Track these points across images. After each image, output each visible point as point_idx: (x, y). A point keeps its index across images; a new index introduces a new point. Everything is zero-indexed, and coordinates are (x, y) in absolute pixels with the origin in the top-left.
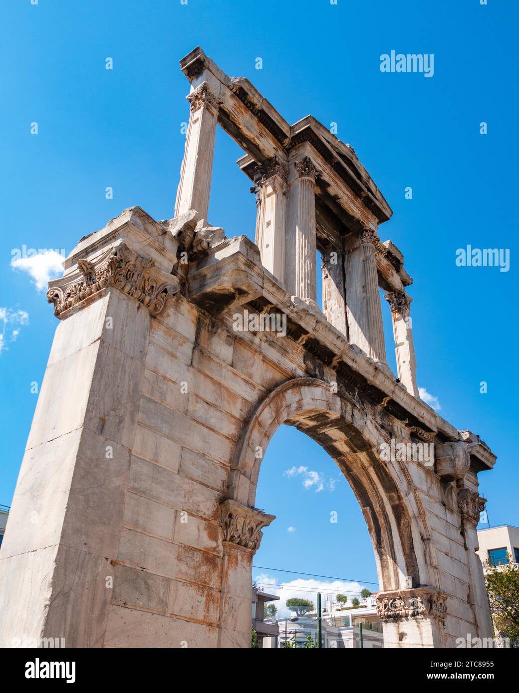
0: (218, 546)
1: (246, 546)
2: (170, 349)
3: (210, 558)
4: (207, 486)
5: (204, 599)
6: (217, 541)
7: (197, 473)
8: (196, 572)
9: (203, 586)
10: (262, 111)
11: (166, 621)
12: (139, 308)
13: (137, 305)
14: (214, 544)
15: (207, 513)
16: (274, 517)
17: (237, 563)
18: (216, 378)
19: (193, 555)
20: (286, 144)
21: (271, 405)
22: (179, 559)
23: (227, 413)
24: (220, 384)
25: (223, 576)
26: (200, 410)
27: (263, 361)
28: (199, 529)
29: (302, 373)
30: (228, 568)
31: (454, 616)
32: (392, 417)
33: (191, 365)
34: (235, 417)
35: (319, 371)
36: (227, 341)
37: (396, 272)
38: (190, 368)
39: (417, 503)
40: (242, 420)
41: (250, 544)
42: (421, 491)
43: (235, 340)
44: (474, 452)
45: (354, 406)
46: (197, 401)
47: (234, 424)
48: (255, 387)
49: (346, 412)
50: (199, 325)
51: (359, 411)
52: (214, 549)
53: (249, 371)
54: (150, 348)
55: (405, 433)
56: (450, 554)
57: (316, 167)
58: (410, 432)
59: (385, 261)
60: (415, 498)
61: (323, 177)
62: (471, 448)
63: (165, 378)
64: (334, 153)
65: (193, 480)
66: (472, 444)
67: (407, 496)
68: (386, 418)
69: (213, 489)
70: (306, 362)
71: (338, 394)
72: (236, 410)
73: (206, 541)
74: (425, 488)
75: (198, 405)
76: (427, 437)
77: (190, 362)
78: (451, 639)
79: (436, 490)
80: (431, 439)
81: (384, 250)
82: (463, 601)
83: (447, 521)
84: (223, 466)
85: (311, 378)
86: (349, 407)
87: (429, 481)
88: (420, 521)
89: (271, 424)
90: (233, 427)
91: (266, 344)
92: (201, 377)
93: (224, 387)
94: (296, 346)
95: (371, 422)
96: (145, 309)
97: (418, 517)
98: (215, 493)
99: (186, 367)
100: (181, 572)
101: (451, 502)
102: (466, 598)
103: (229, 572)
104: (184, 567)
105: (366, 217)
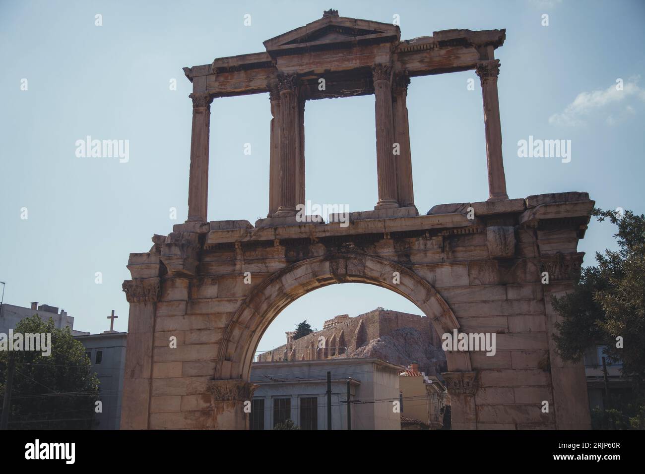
0: (211, 405)
1: (228, 400)
2: (170, 313)
3: (206, 412)
4: (202, 376)
6: (210, 402)
7: (193, 372)
12: (145, 305)
13: (144, 304)
14: (208, 404)
15: (202, 390)
17: (223, 410)
18: (204, 311)
19: (195, 414)
20: (275, 65)
22: (186, 418)
23: (215, 328)
24: (208, 314)
28: (197, 401)
29: (283, 265)
30: (217, 414)
31: (503, 387)
32: (407, 240)
33: (186, 314)
34: (221, 328)
35: (303, 254)
36: (213, 284)
37: (466, 48)
38: (185, 316)
39: (441, 305)
40: (226, 327)
41: (230, 398)
42: (455, 288)
43: (218, 279)
44: (538, 216)
45: (348, 258)
46: (192, 333)
47: (220, 332)
48: (237, 300)
49: (337, 269)
50: (190, 288)
51: (355, 258)
52: (209, 407)
53: (232, 292)
54: (158, 320)
55: (432, 244)
56: (506, 331)
57: (291, 72)
58: (440, 238)
59: (443, 52)
60: (437, 300)
61: (302, 72)
62: (534, 214)
63: (168, 331)
64: (302, 45)
65: (192, 376)
66: (534, 210)
67: (424, 302)
68: (398, 245)
69: (206, 376)
70: (288, 254)
71: (325, 259)
72: (222, 323)
73: (203, 405)
74: (465, 281)
75: (193, 334)
76: (467, 232)
77: (184, 313)
78: (490, 408)
79: (489, 276)
80: (475, 231)
81: (432, 46)
82: (526, 369)
83: (507, 300)
84: (213, 360)
85: (291, 265)
86: (342, 262)
87: (474, 272)
88: (446, 318)
89: (250, 318)
90: (220, 334)
91: (247, 265)
92: (193, 317)
93: (211, 314)
94: (275, 249)
95: (372, 260)
96: (149, 303)
97: (442, 316)
98: (208, 378)
99: (182, 317)
100: (187, 424)
101: (522, 276)
102: (534, 364)
103: (218, 416)
104: (189, 421)
105: (368, 57)
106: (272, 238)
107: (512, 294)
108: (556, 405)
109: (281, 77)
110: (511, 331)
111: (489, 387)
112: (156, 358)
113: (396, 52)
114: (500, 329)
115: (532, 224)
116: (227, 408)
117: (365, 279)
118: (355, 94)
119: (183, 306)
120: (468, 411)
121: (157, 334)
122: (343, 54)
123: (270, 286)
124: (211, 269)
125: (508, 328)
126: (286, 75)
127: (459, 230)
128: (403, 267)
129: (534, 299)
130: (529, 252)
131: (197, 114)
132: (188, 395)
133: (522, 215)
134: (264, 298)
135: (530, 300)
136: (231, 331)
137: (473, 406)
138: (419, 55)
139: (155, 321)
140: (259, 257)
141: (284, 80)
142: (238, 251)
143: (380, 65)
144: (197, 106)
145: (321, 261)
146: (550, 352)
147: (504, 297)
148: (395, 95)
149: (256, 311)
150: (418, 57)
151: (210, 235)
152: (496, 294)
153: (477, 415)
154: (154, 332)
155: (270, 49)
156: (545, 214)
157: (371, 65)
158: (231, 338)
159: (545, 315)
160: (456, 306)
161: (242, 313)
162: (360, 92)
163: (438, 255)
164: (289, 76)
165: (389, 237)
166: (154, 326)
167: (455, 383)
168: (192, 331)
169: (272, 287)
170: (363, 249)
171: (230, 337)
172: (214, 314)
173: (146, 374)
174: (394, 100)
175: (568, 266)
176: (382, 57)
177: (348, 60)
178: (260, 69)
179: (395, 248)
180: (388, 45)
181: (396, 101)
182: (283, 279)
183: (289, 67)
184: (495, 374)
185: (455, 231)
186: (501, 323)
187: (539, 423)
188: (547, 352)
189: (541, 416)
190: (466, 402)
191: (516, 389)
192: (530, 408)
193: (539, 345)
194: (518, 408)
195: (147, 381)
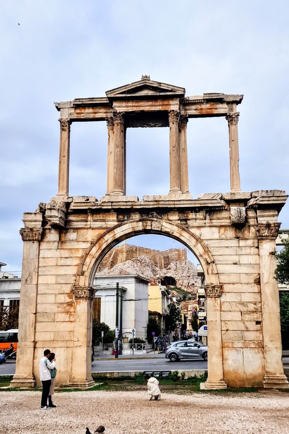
2: (48, 248)
3: (70, 304)
4: (67, 284)
5: (68, 316)
6: (72, 299)
7: (63, 282)
8: (65, 309)
9: (67, 312)
10: (90, 104)
11: (55, 323)
12: (33, 242)
14: (71, 300)
15: (68, 292)
17: (80, 303)
18: (69, 247)
19: (63, 305)
21: (96, 245)
22: (58, 307)
23: (75, 257)
24: (71, 249)
25: (75, 308)
26: (63, 262)
27: (93, 230)
28: (65, 297)
29: (116, 223)
30: (76, 305)
31: (235, 293)
33: (58, 249)
34: (78, 257)
35: (127, 217)
36: (74, 232)
37: (221, 104)
38: (57, 250)
39: (203, 248)
40: (82, 257)
42: (211, 239)
43: (77, 230)
44: (258, 202)
45: (153, 221)
48: (88, 242)
49: (146, 226)
50: (60, 234)
51: (157, 221)
53: (85, 237)
54: (41, 252)
55: (200, 215)
56: (238, 263)
57: (121, 111)
58: (204, 212)
59: (208, 106)
60: (202, 245)
61: (128, 111)
62: (256, 201)
63: (48, 258)
64: (128, 95)
65: (61, 284)
66: (257, 199)
67: (195, 247)
68: (181, 214)
69: (70, 284)
70: (119, 217)
71: (140, 220)
72: (80, 254)
74: (217, 236)
76: (219, 209)
77: (57, 248)
78: (228, 304)
79: (231, 233)
80: (224, 208)
81: (202, 101)
82: (248, 284)
83: (239, 247)
84: (74, 275)
85: (121, 223)
86: (149, 223)
87: (222, 231)
88: (206, 256)
89: (96, 252)
90: (78, 260)
91: (94, 222)
92: (62, 251)
93: (73, 249)
94: (111, 214)
95: (166, 222)
96: (35, 241)
97: (204, 254)
98: (71, 285)
99: (56, 250)
100: (59, 310)
101: (248, 234)
102: (252, 281)
103: (77, 306)
104: (60, 309)
105: (167, 105)
106: (110, 207)
107: (242, 243)
108: (263, 303)
109: (115, 113)
110: (240, 263)
111: (228, 293)
112: (40, 273)
113: (182, 103)
114: (235, 262)
115: (255, 206)
116: (82, 302)
117: (161, 233)
118: (157, 126)
119: (56, 244)
120: (216, 305)
121: (40, 260)
122: (152, 102)
124: (73, 224)
125: (239, 262)
126: (118, 112)
127: (215, 208)
128: (184, 227)
129: (253, 246)
130: (252, 222)
131: (63, 131)
132: (59, 294)
133: (249, 201)
134: (104, 241)
135: (251, 247)
136: (85, 260)
137: (219, 303)
138: (195, 106)
139: (39, 252)
140: (102, 218)
141: (117, 115)
142: (89, 215)
143: (173, 111)
144: (63, 126)
145: (137, 222)
146: (261, 275)
147: (237, 245)
148: (180, 128)
149: (99, 249)
151: (72, 204)
152: (233, 243)
153: (221, 307)
154: (39, 258)
155: (109, 96)
156: (262, 201)
157: (168, 110)
159: (259, 255)
160: (212, 249)
161: (91, 249)
162: (160, 125)
163: (202, 221)
164: (120, 113)
165: (176, 210)
166: (39, 255)
167: (210, 290)
168: (62, 259)
169: (109, 235)
170: (161, 216)
171: (84, 262)
173: (34, 282)
174: (180, 131)
175: (272, 229)
176: (174, 106)
177: (155, 106)
178: (102, 107)
179: (179, 216)
180: (178, 99)
181: (181, 132)
183: (120, 107)
184: (231, 286)
185: (213, 208)
186: (236, 259)
187: (253, 312)
188: (259, 274)
189: (255, 308)
190: (215, 300)
191: (242, 294)
192: (248, 304)
193: (256, 271)
194: (243, 304)
195: (35, 286)
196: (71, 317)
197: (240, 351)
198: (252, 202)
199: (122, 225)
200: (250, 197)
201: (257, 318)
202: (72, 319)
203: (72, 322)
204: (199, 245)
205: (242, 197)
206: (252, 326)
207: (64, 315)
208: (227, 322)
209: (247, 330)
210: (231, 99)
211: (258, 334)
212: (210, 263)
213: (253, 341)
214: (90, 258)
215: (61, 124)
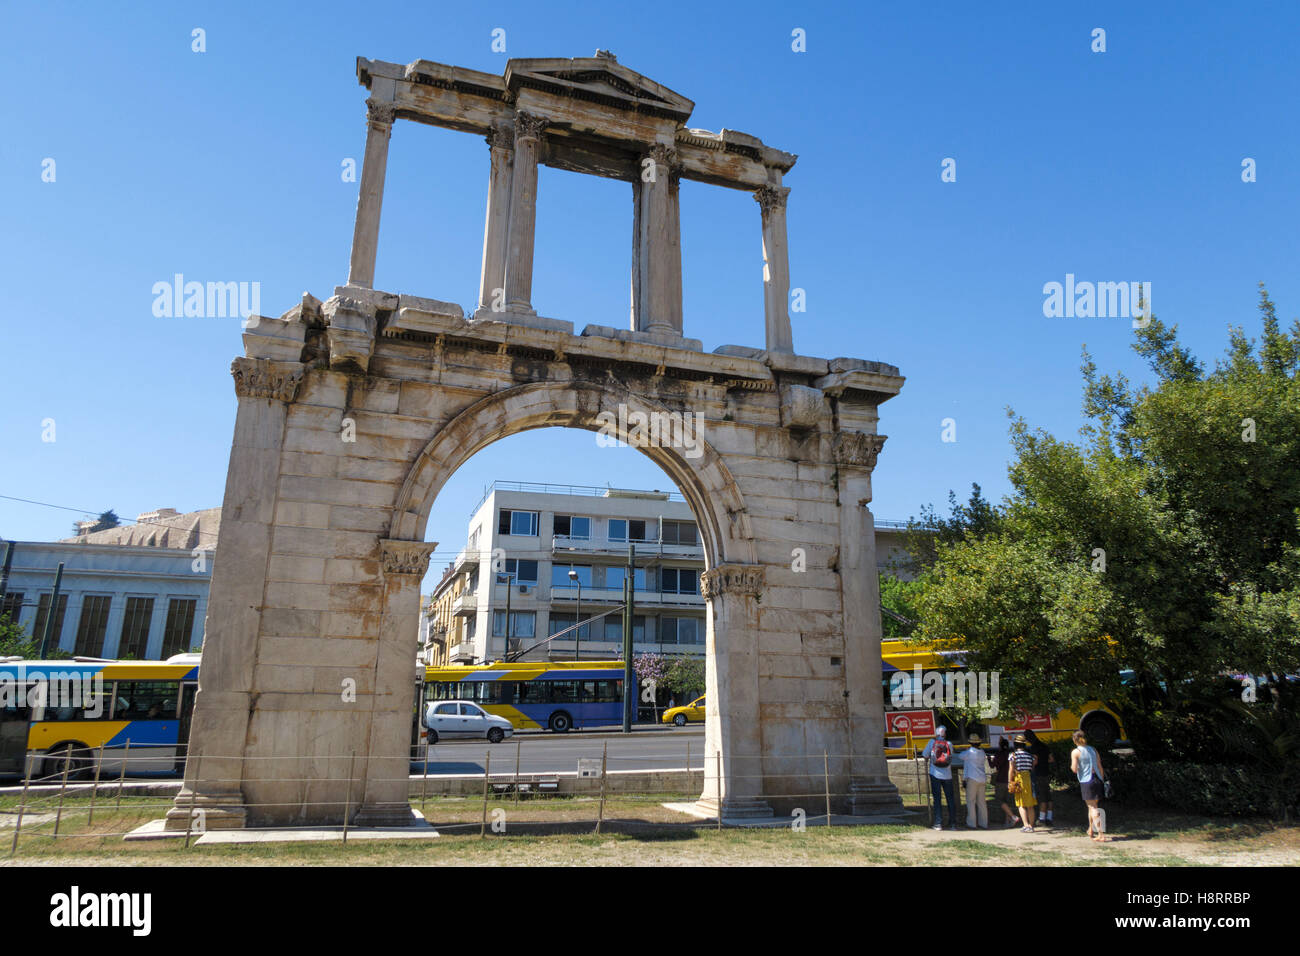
0: (378, 578)
1: (410, 572)
2: (313, 425)
3: (368, 589)
4: (364, 531)
5: (361, 621)
6: (376, 573)
7: (351, 523)
8: (351, 602)
9: (360, 611)
10: (456, 83)
11: (320, 641)
12: (270, 403)
13: (267, 402)
14: (373, 577)
15: (364, 553)
16: (436, 544)
17: (399, 588)
18: (374, 431)
19: (348, 589)
20: (507, 99)
21: (453, 434)
22: (332, 595)
23: (390, 460)
24: (380, 436)
25: (383, 600)
26: (354, 468)
27: (445, 392)
28: (354, 568)
29: (507, 384)
30: (388, 593)
31: (789, 587)
32: (683, 382)
33: (341, 430)
34: (401, 461)
35: (539, 372)
36: (391, 391)
37: (755, 162)
38: (340, 433)
39: (722, 474)
40: (411, 462)
41: (414, 570)
42: (740, 455)
43: (401, 385)
44: (849, 384)
45: (603, 392)
46: (349, 461)
47: (399, 467)
48: (431, 423)
49: (587, 403)
50: (350, 389)
51: (614, 394)
52: (373, 581)
53: (423, 409)
54: (291, 433)
55: (714, 393)
56: (795, 518)
58: (725, 389)
59: (728, 157)
60: (719, 468)
61: (555, 120)
62: (843, 380)
63: (309, 453)
64: (564, 83)
65: (346, 530)
66: (844, 375)
67: (702, 469)
68: (671, 386)
69: (371, 532)
70: (516, 370)
71: (572, 387)
72: (403, 454)
73: (363, 576)
74: (751, 450)
75: (351, 464)
76: (759, 387)
77: (338, 428)
78: (774, 612)
80: (768, 387)
81: (717, 146)
83: (797, 480)
84: (385, 509)
85: (521, 384)
86: (594, 396)
87: (762, 439)
88: (727, 493)
89: (453, 452)
90: (399, 470)
91: (449, 373)
93: (386, 437)
94: (498, 357)
95: (636, 400)
96: (277, 401)
97: (723, 489)
98: (375, 535)
99: (334, 434)
100: (334, 604)
101: (815, 453)
102: (824, 563)
103: (390, 596)
104: (337, 600)
105: (648, 130)
106: (501, 339)
107: (804, 473)
108: (845, 613)
109: (524, 118)
110: (800, 520)
111: (774, 586)
112: (282, 493)
114: (788, 516)
115: (836, 392)
116: (406, 585)
120: (749, 615)
121: (287, 455)
123: (485, 411)
124: (389, 368)
125: (798, 515)
126: (531, 116)
127: (750, 383)
129: (827, 483)
131: (376, 132)
132: (336, 558)
133: (823, 379)
134: (474, 427)
135: (822, 484)
136: (420, 469)
137: (754, 609)
138: (700, 152)
139: (285, 432)
140: (471, 365)
141: (529, 122)
142: (438, 350)
143: (663, 146)
144: (375, 119)
145: (565, 389)
146: (842, 550)
147: (794, 476)
149: (460, 445)
150: (698, 153)
151: (398, 315)
152: (786, 471)
153: (759, 620)
154: (281, 450)
155: (517, 72)
156: (856, 382)
157: (650, 143)
158: (419, 479)
159: (838, 504)
160: (741, 478)
161: (439, 443)
163: (720, 409)
164: (537, 119)
165: (663, 373)
166: (284, 441)
167: (736, 578)
168: (351, 459)
169: (489, 412)
170: (624, 384)
171: (418, 476)
172: (390, 438)
173: (264, 517)
175: (867, 449)
176: (664, 136)
177: (621, 125)
178: (482, 98)
182: (507, 402)
183: (538, 107)
184: (778, 570)
185: (745, 383)
186: (790, 507)
187: (827, 634)
188: (838, 549)
189: (829, 625)
190: (747, 602)
191: (804, 591)
192: (817, 615)
193: (830, 540)
194: (805, 614)
195: (265, 529)
196: (370, 624)
197: (799, 726)
198: (832, 381)
199: (525, 392)
200: (825, 371)
201: (834, 649)
202: (373, 631)
203: (371, 639)
204: (713, 466)
205: (810, 368)
206: (824, 668)
207: (348, 617)
208: (772, 657)
209: (814, 676)
210: (774, 159)
211: (836, 686)
212: (735, 513)
213: (825, 704)
214: (433, 466)
215: (371, 112)
